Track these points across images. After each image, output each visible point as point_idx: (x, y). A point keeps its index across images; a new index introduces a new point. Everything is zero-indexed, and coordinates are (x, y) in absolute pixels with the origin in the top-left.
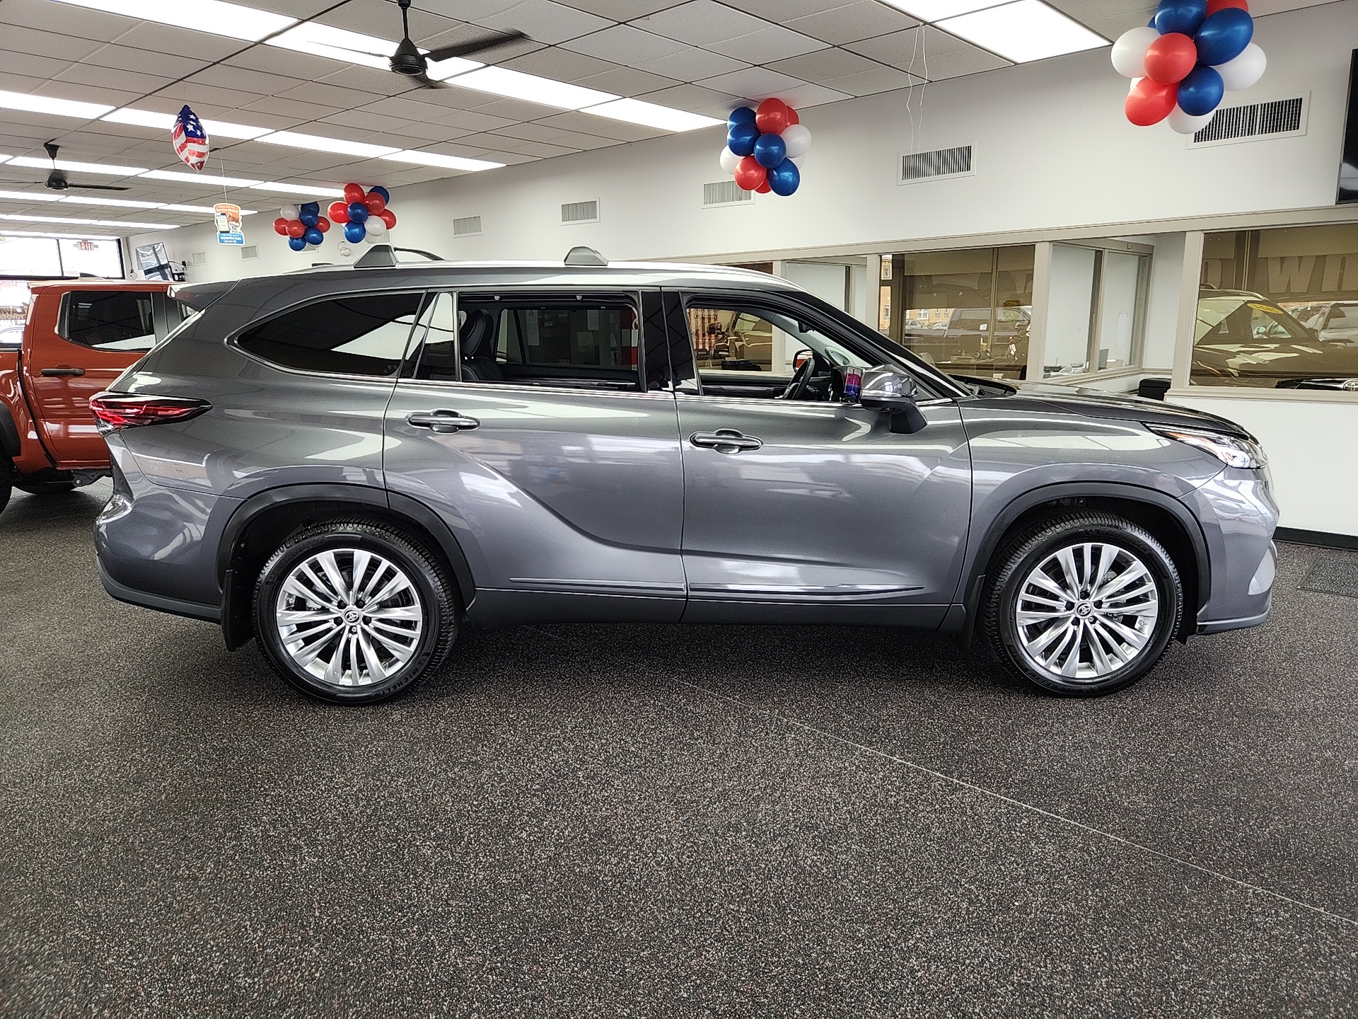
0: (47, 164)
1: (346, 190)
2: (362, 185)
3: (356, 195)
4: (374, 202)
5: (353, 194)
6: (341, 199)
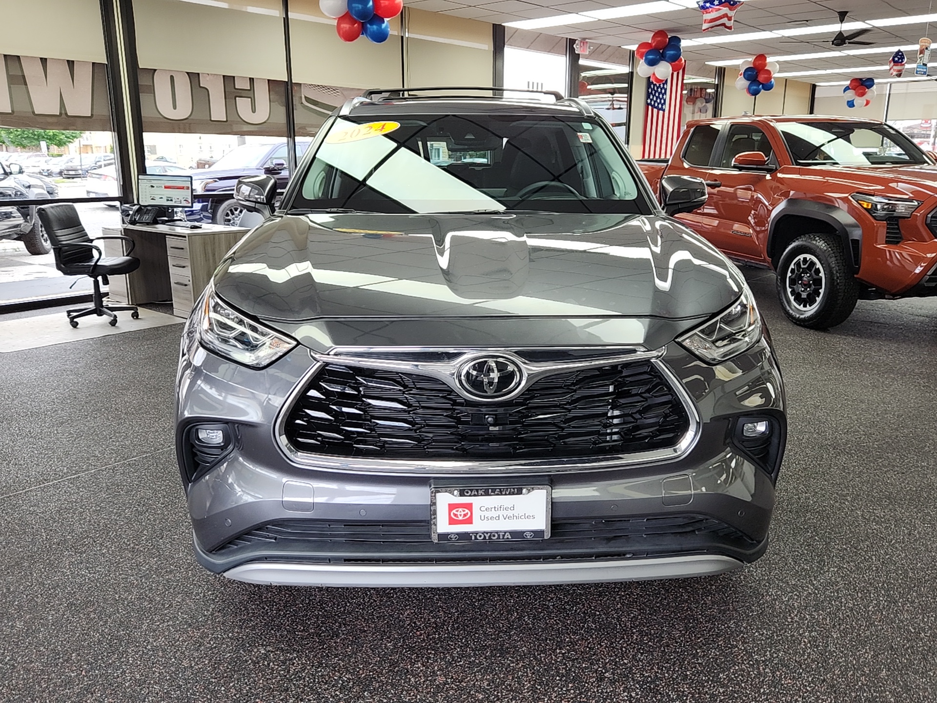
0: (834, 28)
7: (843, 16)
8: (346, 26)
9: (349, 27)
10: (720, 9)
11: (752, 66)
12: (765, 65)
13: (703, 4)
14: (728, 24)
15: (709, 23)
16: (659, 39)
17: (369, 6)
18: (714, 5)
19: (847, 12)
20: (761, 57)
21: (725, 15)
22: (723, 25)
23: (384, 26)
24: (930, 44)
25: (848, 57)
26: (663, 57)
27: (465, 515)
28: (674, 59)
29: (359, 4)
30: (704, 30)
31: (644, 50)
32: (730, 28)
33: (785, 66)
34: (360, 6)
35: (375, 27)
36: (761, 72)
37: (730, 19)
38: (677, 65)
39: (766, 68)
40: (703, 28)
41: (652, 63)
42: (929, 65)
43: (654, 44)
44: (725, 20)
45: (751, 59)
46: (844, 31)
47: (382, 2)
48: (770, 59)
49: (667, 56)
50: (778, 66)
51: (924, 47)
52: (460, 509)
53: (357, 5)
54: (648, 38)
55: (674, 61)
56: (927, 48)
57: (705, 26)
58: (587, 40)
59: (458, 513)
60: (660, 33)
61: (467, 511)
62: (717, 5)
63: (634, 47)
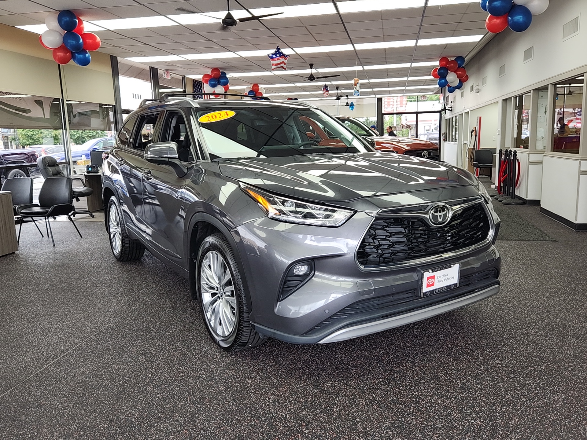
0: (309, 71)
1: (440, 61)
2: (448, 57)
3: (444, 63)
4: (451, 65)
5: (442, 63)
6: (437, 66)
7: (311, 66)
8: (61, 54)
9: (63, 55)
10: (280, 59)
11: (251, 90)
12: (258, 89)
13: (271, 56)
14: (285, 67)
15: (275, 65)
16: (216, 72)
17: (80, 42)
18: (277, 56)
19: (313, 64)
20: (256, 85)
21: (283, 62)
22: (282, 67)
23: (87, 55)
24: (359, 81)
25: (296, 87)
26: (219, 83)
27: (432, 282)
28: (225, 84)
29: (74, 40)
30: (273, 69)
31: (207, 78)
32: (285, 69)
33: (268, 90)
34: (74, 42)
35: (81, 56)
36: (257, 93)
37: (285, 64)
38: (226, 87)
39: (259, 91)
40: (272, 68)
41: (213, 86)
42: (360, 90)
43: (213, 75)
44: (283, 65)
45: (251, 86)
46: (313, 73)
47: (87, 40)
48: (261, 86)
49: (221, 82)
50: (264, 90)
51: (356, 83)
52: (431, 279)
53: (71, 41)
54: (209, 72)
55: (224, 86)
56: (358, 83)
57: (273, 67)
58: (169, 71)
59: (430, 281)
60: (215, 70)
61: (433, 279)
62: (279, 57)
63: (199, 77)
